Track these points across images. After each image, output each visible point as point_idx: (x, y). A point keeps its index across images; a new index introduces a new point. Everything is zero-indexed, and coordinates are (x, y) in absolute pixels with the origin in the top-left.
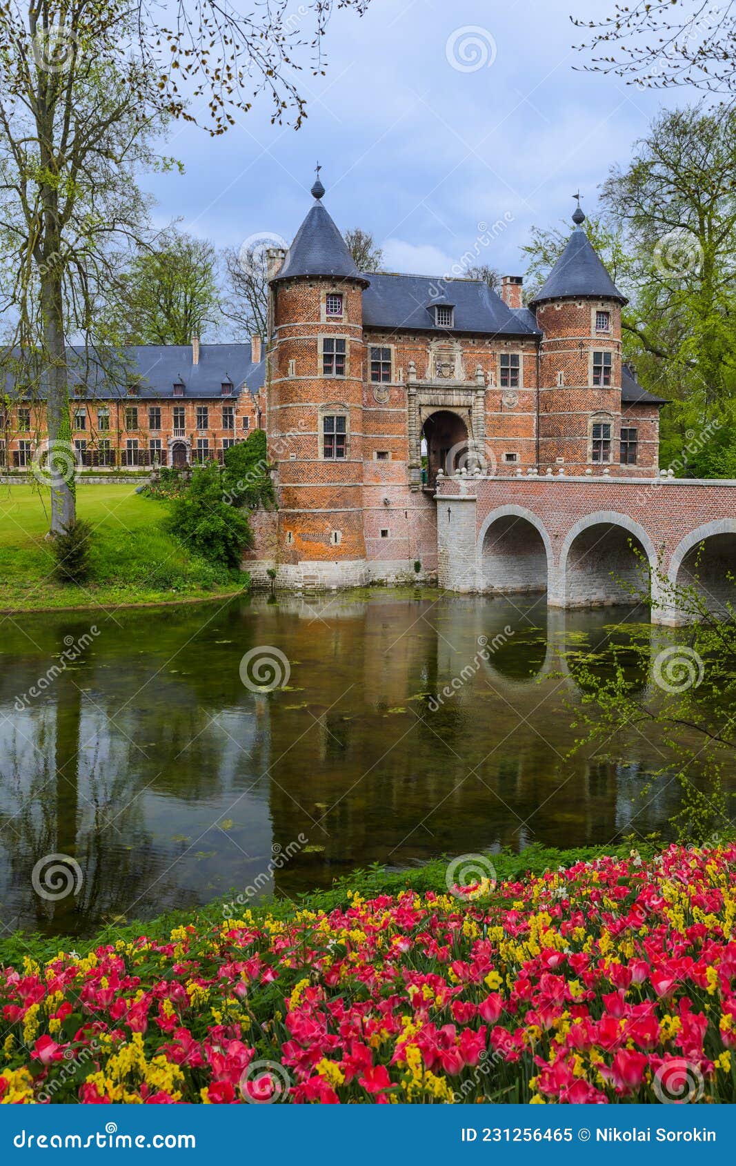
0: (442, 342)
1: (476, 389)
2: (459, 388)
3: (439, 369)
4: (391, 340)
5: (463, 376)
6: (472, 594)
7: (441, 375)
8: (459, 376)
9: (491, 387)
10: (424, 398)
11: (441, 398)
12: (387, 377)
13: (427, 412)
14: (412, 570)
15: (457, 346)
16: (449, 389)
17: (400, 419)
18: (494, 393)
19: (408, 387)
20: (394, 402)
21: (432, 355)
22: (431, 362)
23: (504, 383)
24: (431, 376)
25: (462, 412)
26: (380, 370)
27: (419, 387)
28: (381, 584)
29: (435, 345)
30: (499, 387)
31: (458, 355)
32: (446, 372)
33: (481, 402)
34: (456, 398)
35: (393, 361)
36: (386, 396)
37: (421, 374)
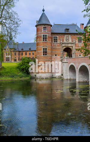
0: (67, 35)
1: (73, 43)
2: (70, 43)
3: (66, 40)
4: (57, 35)
5: (71, 41)
6: (67, 79)
7: (67, 41)
8: (70, 41)
9: (76, 43)
10: (64, 45)
11: (67, 45)
12: (57, 42)
13: (64, 48)
14: (61, 75)
15: (70, 36)
16: (68, 43)
17: (59, 49)
18: (77, 44)
19: (60, 43)
20: (58, 46)
21: (65, 37)
22: (65, 39)
23: (79, 42)
24: (65, 41)
25: (71, 48)
26: (56, 40)
27: (62, 43)
28: (55, 78)
29: (66, 36)
30: (78, 43)
31: (70, 37)
32: (68, 40)
33: (74, 46)
34: (70, 45)
35: (58, 39)
36: (56, 45)
37: (63, 41)
